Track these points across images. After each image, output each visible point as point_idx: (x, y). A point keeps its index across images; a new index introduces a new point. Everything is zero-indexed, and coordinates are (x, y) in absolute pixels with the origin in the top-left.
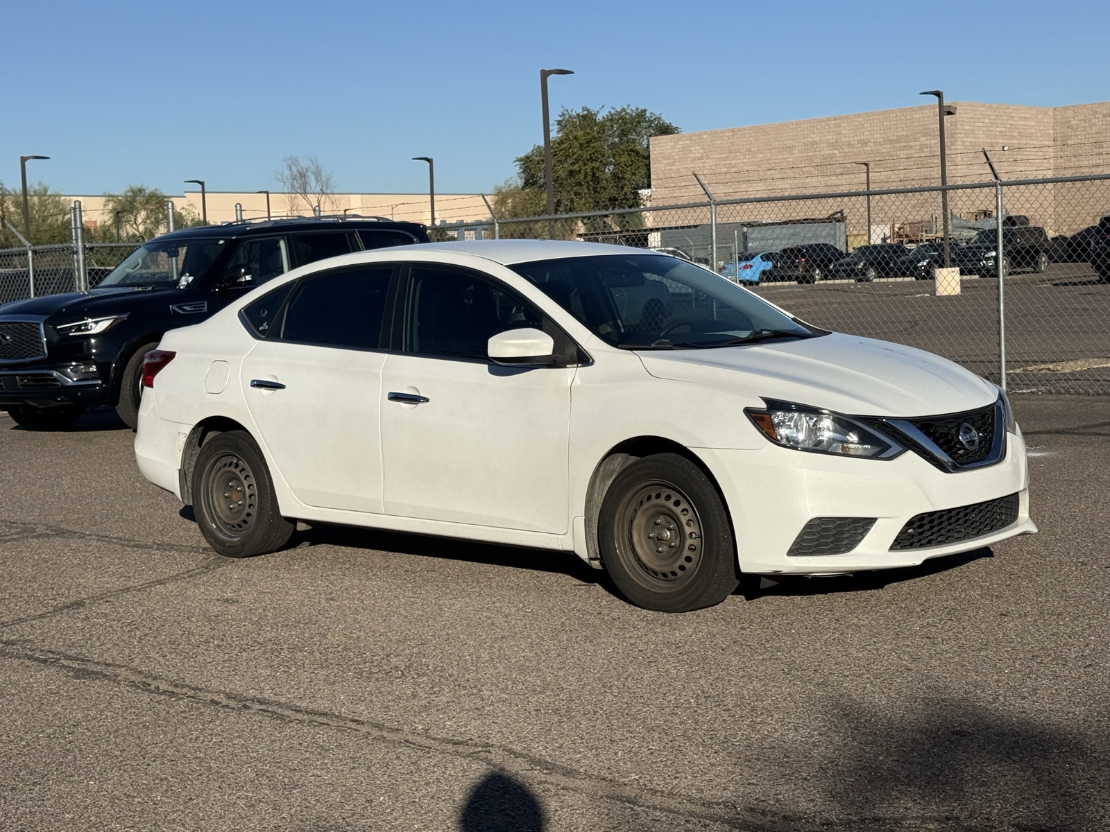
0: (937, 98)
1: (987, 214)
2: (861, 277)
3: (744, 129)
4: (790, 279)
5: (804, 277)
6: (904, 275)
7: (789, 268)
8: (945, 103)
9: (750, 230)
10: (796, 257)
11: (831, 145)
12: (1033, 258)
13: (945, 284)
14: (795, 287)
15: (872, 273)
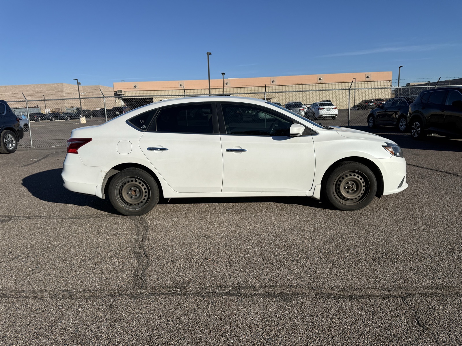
0: (76, 81)
1: (72, 107)
2: (51, 120)
3: (9, 86)
4: (33, 120)
5: (37, 120)
6: (61, 119)
7: (32, 118)
8: (79, 82)
9: (16, 109)
10: (34, 115)
11: (33, 91)
12: (89, 116)
13: (82, 121)
14: (34, 122)
15: (53, 119)
